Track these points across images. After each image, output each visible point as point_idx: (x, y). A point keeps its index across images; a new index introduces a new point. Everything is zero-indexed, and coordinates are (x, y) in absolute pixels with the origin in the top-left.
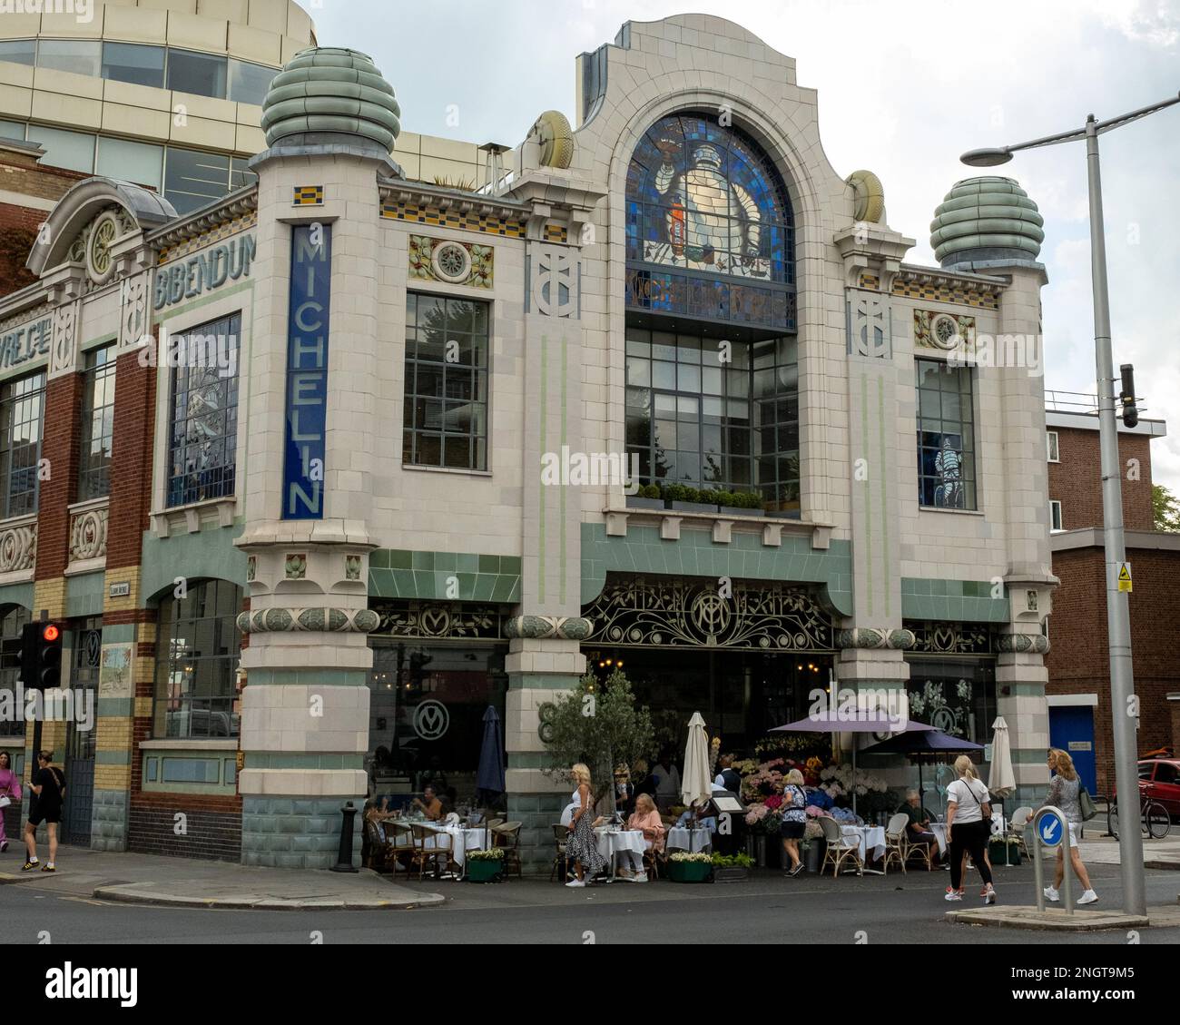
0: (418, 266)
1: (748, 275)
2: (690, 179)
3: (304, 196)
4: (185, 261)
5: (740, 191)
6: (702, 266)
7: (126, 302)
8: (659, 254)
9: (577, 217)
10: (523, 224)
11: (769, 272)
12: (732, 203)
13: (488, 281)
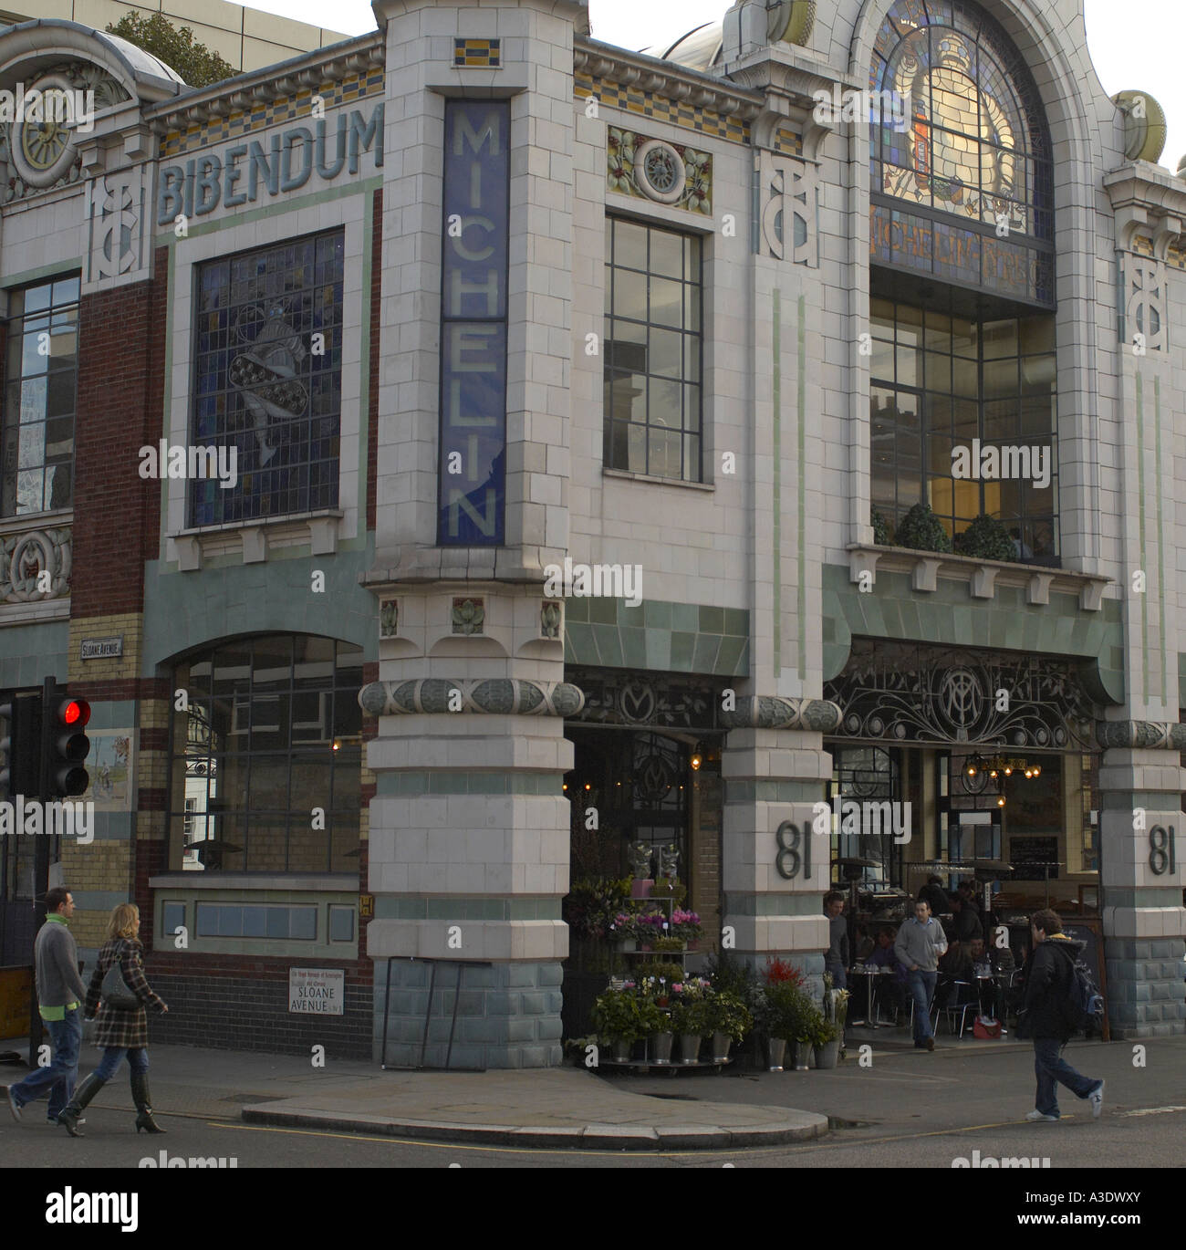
0: (619, 174)
2: (935, 82)
3: (470, 53)
4: (221, 152)
7: (99, 211)
8: (903, 185)
10: (747, 124)
11: (1024, 222)
12: (983, 121)
13: (706, 203)
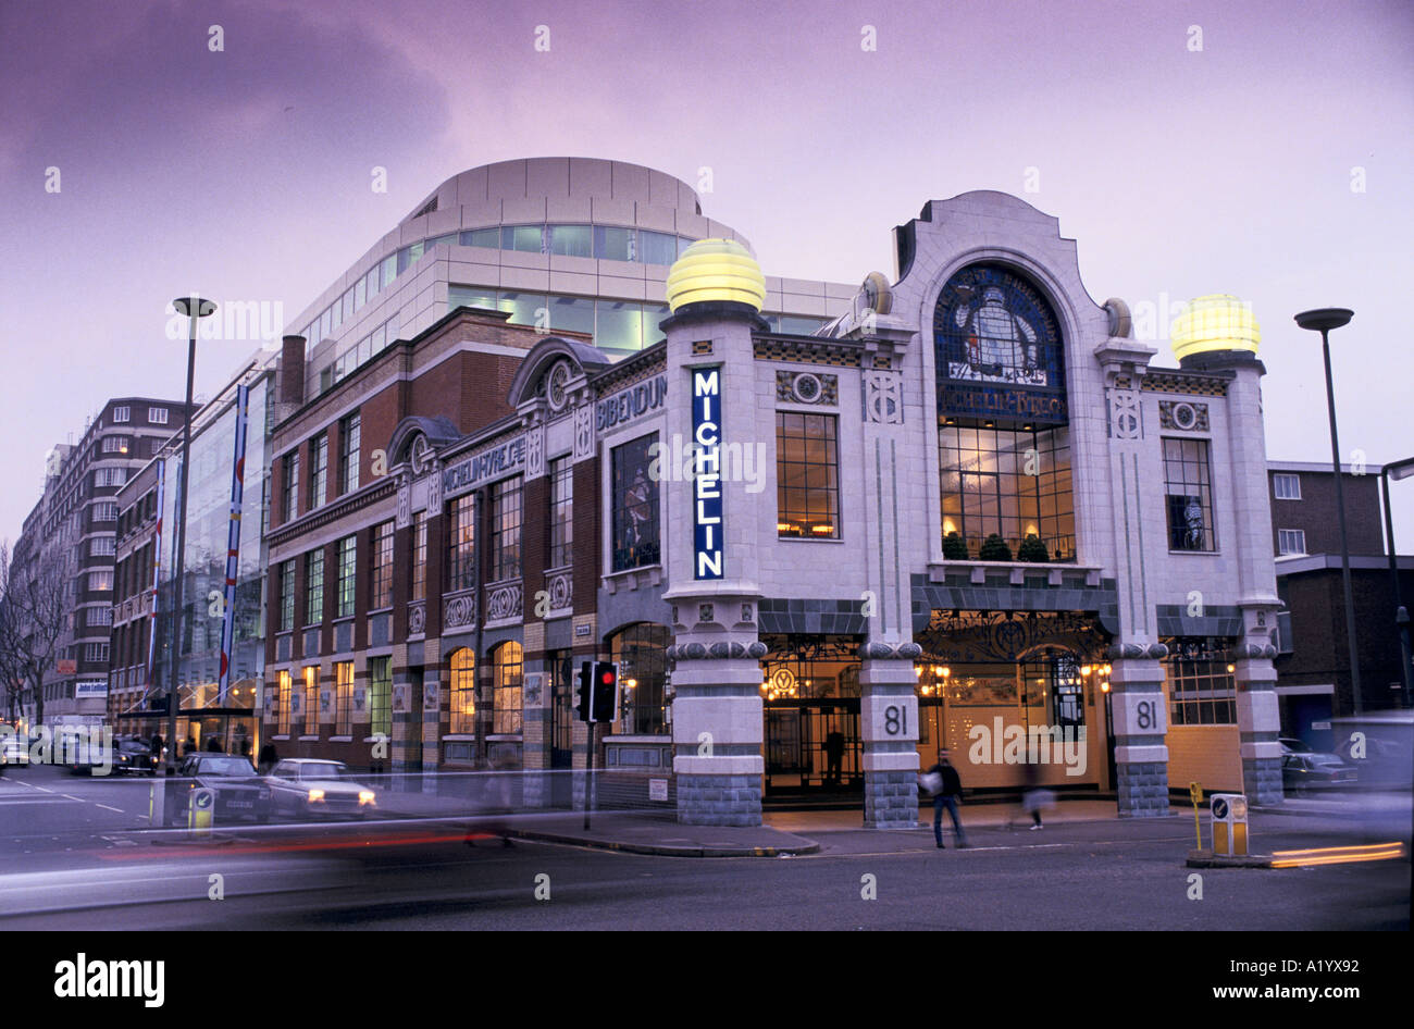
0: (783, 393)
1: (1029, 383)
2: (982, 315)
3: (699, 348)
4: (617, 396)
5: (1021, 320)
6: (994, 378)
7: (577, 425)
8: (962, 372)
9: (899, 349)
10: (858, 357)
11: (1045, 380)
12: (1015, 330)
13: (834, 400)
